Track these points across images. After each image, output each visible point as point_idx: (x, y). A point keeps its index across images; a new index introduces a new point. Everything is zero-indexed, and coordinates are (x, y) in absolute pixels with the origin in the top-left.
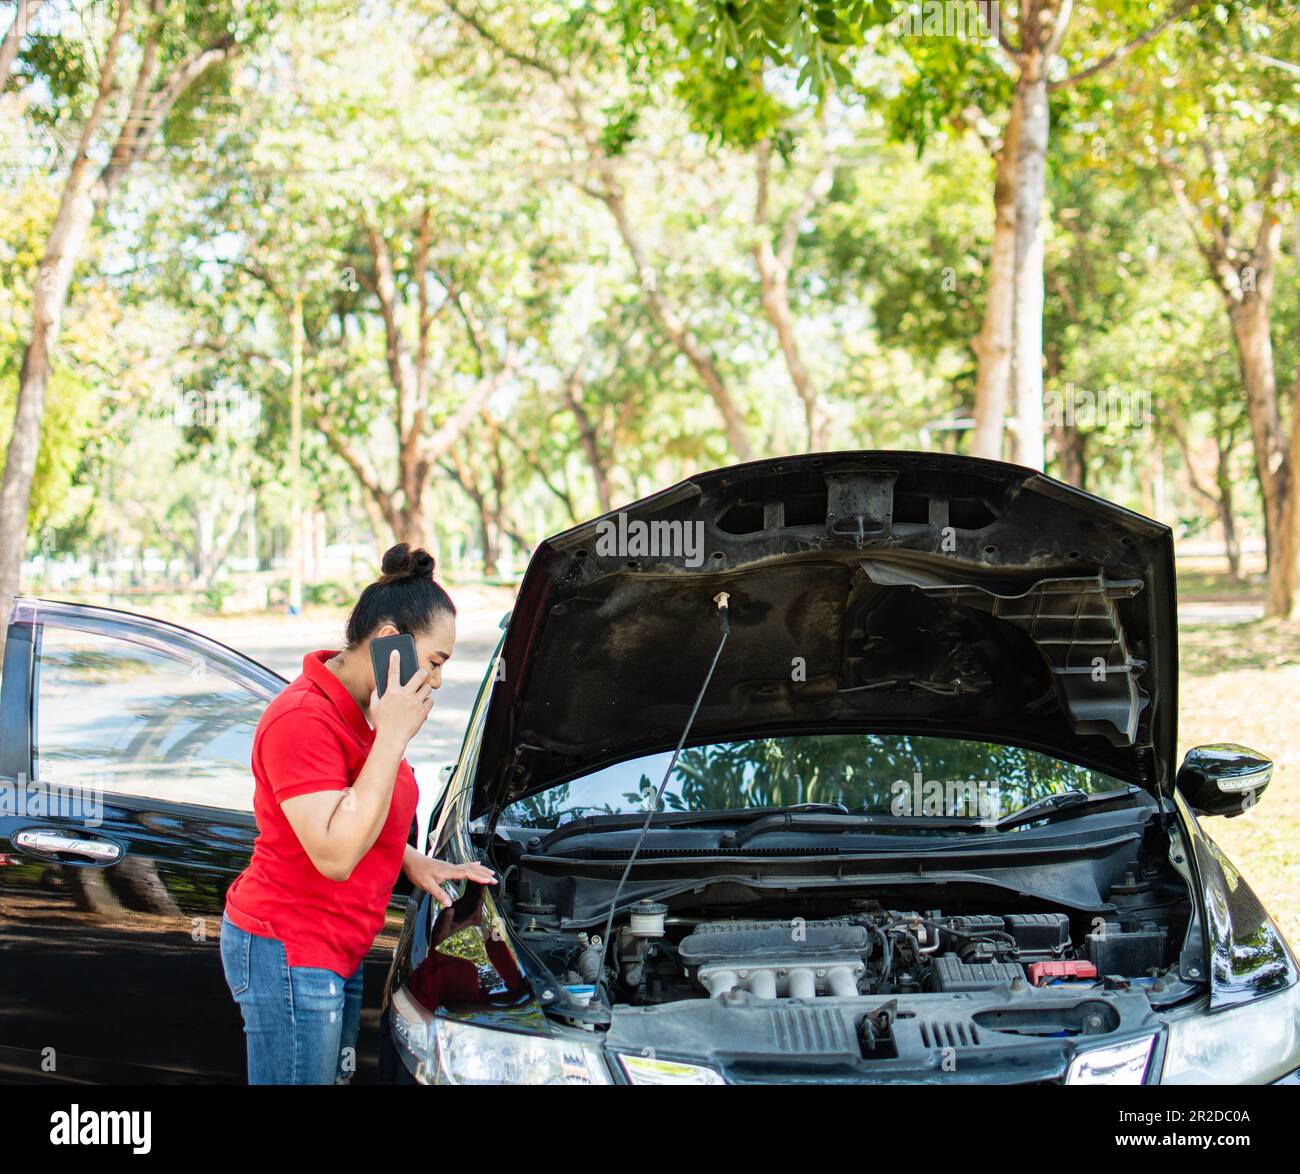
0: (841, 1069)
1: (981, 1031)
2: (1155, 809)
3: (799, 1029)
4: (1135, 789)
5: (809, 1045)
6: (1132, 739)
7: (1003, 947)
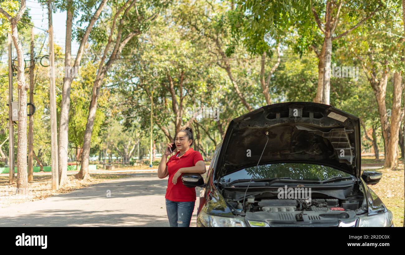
0: (292, 223)
1: (321, 217)
2: (356, 180)
3: (284, 217)
4: (352, 176)
5: (286, 219)
6: (351, 163)
7: (325, 205)
